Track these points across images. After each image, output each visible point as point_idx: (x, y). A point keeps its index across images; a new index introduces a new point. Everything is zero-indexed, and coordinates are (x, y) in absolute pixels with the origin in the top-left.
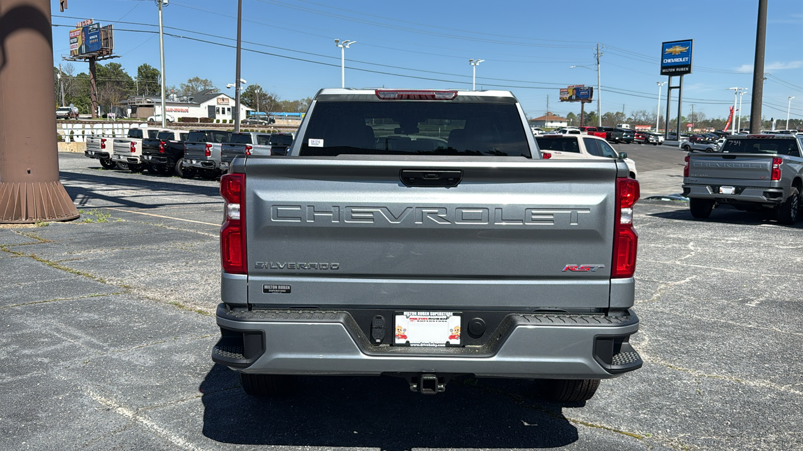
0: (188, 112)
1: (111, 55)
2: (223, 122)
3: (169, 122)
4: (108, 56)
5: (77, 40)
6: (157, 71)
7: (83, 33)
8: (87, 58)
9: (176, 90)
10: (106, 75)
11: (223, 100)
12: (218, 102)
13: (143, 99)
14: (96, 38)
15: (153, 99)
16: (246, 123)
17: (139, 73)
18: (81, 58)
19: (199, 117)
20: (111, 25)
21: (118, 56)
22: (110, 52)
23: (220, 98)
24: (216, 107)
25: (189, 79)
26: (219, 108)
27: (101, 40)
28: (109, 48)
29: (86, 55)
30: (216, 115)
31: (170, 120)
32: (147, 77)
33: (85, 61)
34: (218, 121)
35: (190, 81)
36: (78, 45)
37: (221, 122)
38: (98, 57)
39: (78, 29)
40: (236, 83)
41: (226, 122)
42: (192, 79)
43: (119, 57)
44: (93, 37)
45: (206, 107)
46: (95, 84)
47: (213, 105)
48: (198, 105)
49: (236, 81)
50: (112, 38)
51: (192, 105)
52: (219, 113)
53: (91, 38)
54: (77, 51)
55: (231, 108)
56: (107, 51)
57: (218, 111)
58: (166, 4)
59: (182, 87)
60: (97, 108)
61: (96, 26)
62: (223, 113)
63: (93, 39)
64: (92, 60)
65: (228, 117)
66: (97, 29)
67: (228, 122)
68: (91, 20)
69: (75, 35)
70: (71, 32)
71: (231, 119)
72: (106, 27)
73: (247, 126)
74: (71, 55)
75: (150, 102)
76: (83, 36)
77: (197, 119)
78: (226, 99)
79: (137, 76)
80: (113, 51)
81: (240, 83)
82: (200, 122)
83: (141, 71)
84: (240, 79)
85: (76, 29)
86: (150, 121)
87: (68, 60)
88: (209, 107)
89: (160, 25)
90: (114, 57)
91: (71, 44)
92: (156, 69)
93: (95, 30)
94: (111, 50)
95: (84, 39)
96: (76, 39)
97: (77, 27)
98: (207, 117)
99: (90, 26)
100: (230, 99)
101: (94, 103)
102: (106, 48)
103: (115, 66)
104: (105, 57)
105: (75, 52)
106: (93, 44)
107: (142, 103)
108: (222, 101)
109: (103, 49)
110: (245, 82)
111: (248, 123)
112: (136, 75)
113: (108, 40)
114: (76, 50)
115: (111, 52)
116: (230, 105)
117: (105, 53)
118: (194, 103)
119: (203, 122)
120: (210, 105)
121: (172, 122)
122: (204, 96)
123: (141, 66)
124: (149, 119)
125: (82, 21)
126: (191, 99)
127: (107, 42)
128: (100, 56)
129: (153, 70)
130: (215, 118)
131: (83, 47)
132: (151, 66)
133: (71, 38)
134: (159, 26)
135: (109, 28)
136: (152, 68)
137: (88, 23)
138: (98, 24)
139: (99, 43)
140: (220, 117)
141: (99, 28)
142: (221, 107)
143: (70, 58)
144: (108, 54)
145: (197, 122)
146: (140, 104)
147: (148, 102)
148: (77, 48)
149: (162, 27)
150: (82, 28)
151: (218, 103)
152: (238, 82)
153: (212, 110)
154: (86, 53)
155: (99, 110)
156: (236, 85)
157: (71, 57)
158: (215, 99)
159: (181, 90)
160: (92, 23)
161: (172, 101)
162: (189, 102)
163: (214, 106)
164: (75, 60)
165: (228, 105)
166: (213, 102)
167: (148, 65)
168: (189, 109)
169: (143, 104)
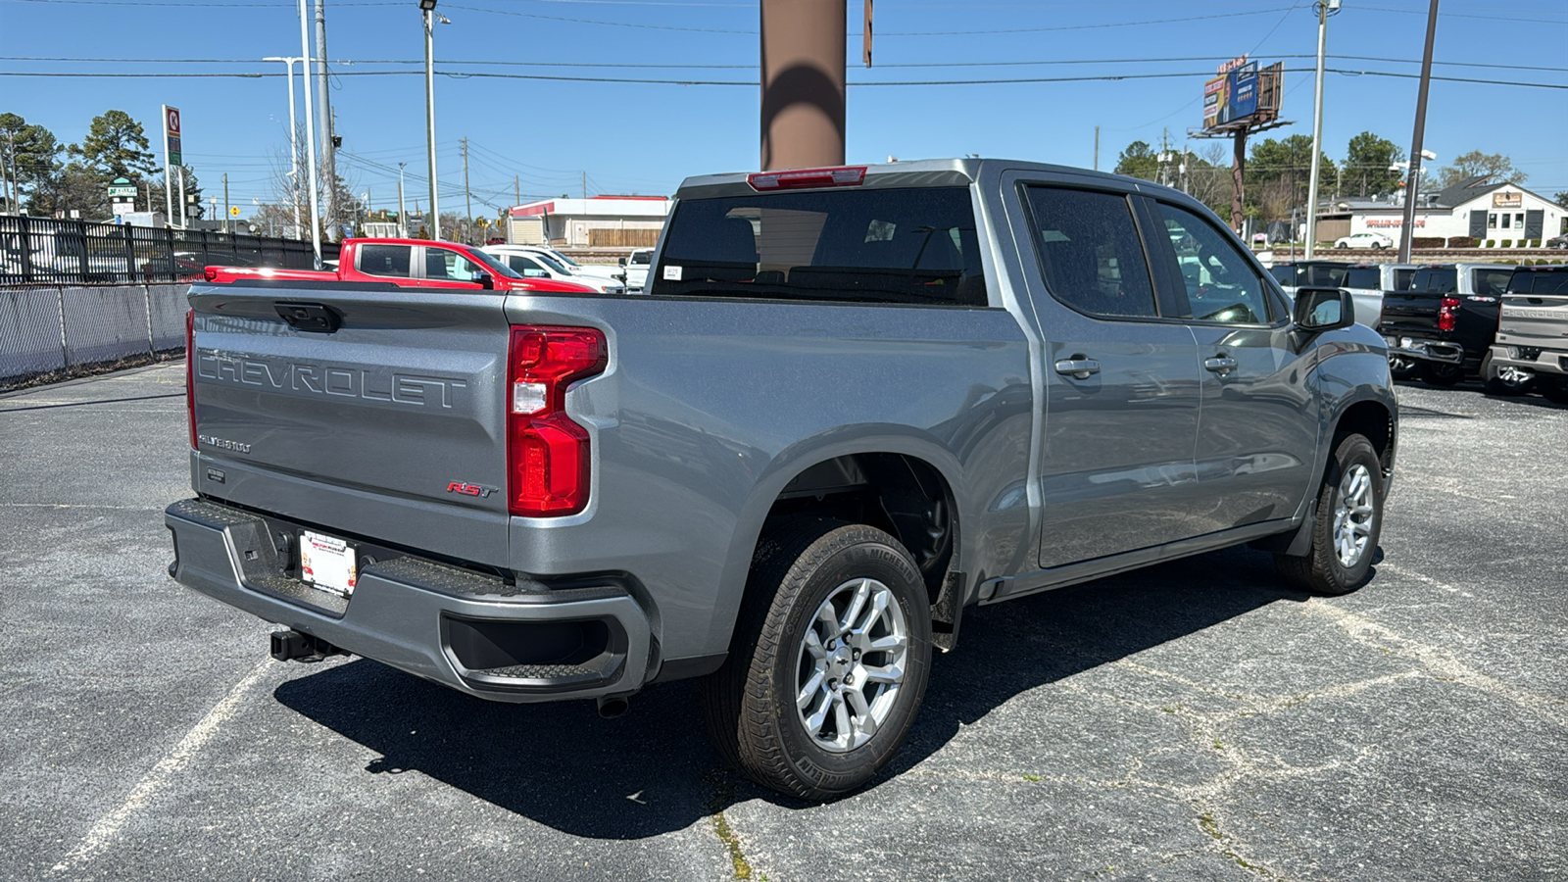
0: (1423, 226)
1: (1276, 122)
2: (1502, 246)
3: (1379, 247)
4: (1269, 124)
5: (1217, 99)
6: (1390, 144)
7: (1229, 84)
8: (1231, 130)
9: (1429, 181)
10: (1281, 161)
11: (1508, 197)
12: (1494, 203)
13: (1332, 204)
14: (1249, 92)
15: (1351, 203)
16: (1559, 245)
17: (1350, 152)
18: (1220, 132)
19: (1447, 236)
20: (1280, 63)
21: (1288, 121)
22: (1273, 116)
23: (1501, 195)
24: (1489, 212)
25: (1457, 157)
26: (1496, 215)
27: (1257, 95)
28: (1273, 107)
29: (1229, 126)
30: (1488, 230)
31: (1382, 245)
32: (1367, 159)
33: (1228, 136)
34: (1491, 243)
35: (1460, 161)
36: (1218, 106)
37: (1498, 246)
38: (1251, 127)
39: (1221, 76)
40: (1412, 159)
41: (1509, 246)
42: (1463, 156)
43: (1290, 123)
44: (1244, 90)
45: (1465, 215)
46: (1240, 180)
47: (1484, 209)
48: (1449, 211)
49: (1412, 155)
50: (1279, 87)
51: (1435, 211)
52: (1495, 226)
53: (1240, 91)
54: (1216, 119)
55: (1525, 213)
56: (1267, 114)
57: (1494, 221)
58: (1335, 9)
59: (1443, 175)
60: (1241, 225)
61: (1251, 69)
62: (1506, 224)
63: (1243, 94)
64: (1241, 135)
65: (1516, 233)
66: (1252, 74)
67: (1514, 246)
68: (1243, 57)
69: (1215, 88)
70: (1207, 85)
71: (1522, 238)
72: (1270, 67)
73: (1560, 253)
74: (1204, 128)
75: (1345, 209)
76: (1228, 89)
77: (1443, 240)
78: (1515, 194)
79: (1347, 159)
80: (1279, 113)
81: (1420, 160)
82: (1450, 246)
83: (1354, 149)
84: (1420, 151)
85: (1216, 77)
86: (1340, 247)
87: (1198, 138)
88: (1474, 213)
89: (1320, 54)
90: (1281, 124)
91: (1206, 106)
92: (1386, 142)
93: (1248, 75)
94: (1277, 111)
95: (1228, 96)
96: (1215, 97)
97: (1219, 74)
98: (1467, 235)
99: (1241, 68)
100: (1524, 194)
101: (1237, 215)
102: (1266, 107)
103: (1301, 141)
104: (1264, 125)
105: (1211, 120)
106: (1242, 103)
107: (1328, 211)
108: (1505, 200)
109: (1260, 110)
110: (1433, 156)
111: (1562, 246)
112: (1346, 156)
113: (1272, 93)
114: (1213, 117)
115: (1276, 114)
116: (1523, 207)
117: (1263, 117)
118: (1439, 206)
119: (1455, 246)
120: (1474, 209)
121: (1385, 247)
122: (1466, 190)
123: (1357, 138)
124: (1337, 244)
125: (1229, 61)
126: (1433, 199)
127: (1271, 97)
128: (1253, 125)
129: (1381, 143)
130: (1485, 237)
131: (1227, 110)
132: (1376, 137)
133: (1208, 96)
134: (1317, 56)
135: (1275, 69)
136: (1378, 140)
137: (1239, 63)
138: (1255, 64)
139: (1254, 100)
140: (1496, 234)
141: (1256, 72)
142: (1500, 213)
143: (1203, 134)
144: (1269, 119)
145: (1443, 245)
146: (1325, 214)
147: (1342, 209)
148: (1216, 114)
149: (1324, 57)
150: (1226, 75)
151: (1495, 205)
152: (1416, 158)
153: (1480, 221)
154: (1230, 121)
155: (1244, 228)
156: (1412, 164)
157: (1204, 131)
158: (1490, 196)
159: (1439, 180)
160: (1244, 63)
161: (1392, 205)
162: (1429, 206)
163: (1486, 212)
164: (1210, 137)
165: (1520, 207)
166: (1483, 203)
167: (1370, 134)
168: (1426, 220)
169: (1329, 214)
